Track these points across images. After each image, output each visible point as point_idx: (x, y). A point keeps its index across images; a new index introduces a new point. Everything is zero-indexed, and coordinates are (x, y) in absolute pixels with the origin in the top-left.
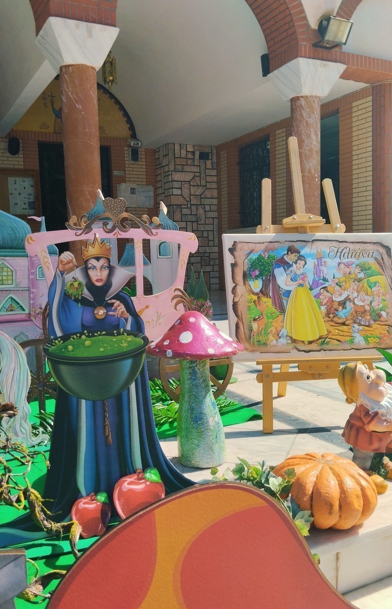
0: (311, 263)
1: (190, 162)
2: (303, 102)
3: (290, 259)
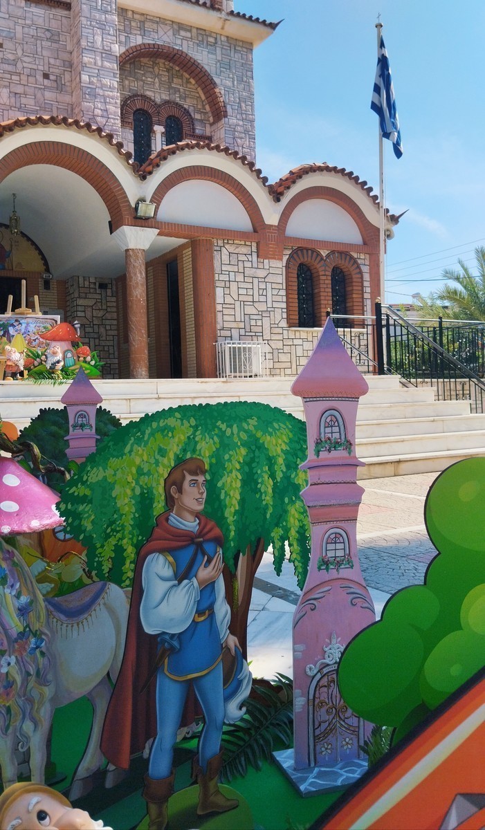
0: (24, 325)
1: (92, 291)
2: (131, 253)
3: (16, 324)
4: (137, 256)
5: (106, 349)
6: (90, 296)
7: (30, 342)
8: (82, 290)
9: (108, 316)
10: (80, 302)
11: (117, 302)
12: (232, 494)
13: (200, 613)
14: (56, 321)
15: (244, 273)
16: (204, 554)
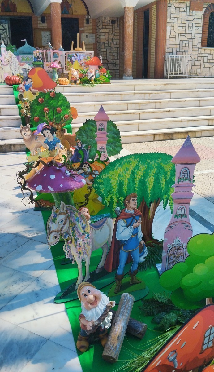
0: (78, 56)
1: (108, 24)
2: (127, 9)
3: (75, 55)
4: (130, 11)
5: (114, 54)
6: (107, 27)
7: (81, 65)
8: (104, 24)
9: (115, 37)
10: (103, 30)
11: (120, 30)
12: (150, 183)
13: (133, 235)
14: (92, 54)
15: (182, 18)
16: (135, 219)
